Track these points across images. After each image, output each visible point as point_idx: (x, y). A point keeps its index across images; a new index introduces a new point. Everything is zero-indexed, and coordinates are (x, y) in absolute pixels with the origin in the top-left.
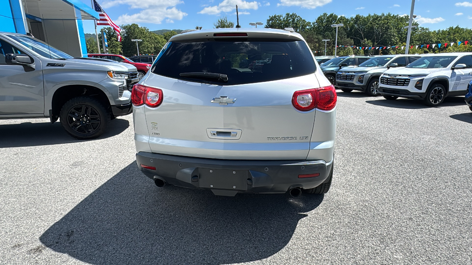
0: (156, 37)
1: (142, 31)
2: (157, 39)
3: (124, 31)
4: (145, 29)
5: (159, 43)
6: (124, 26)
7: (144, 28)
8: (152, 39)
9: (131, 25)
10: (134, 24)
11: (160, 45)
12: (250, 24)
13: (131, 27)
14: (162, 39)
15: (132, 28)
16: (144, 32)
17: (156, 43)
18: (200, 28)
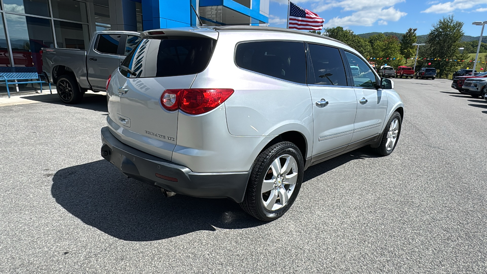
0: (360, 40)
1: (346, 34)
2: (360, 43)
3: (328, 34)
4: (350, 32)
5: (362, 46)
6: (328, 29)
7: (349, 30)
8: (354, 43)
9: (335, 28)
10: (339, 27)
11: (362, 48)
12: (473, 23)
13: (334, 30)
14: (365, 42)
15: (336, 30)
16: (347, 35)
17: (358, 47)
18: (414, 30)
